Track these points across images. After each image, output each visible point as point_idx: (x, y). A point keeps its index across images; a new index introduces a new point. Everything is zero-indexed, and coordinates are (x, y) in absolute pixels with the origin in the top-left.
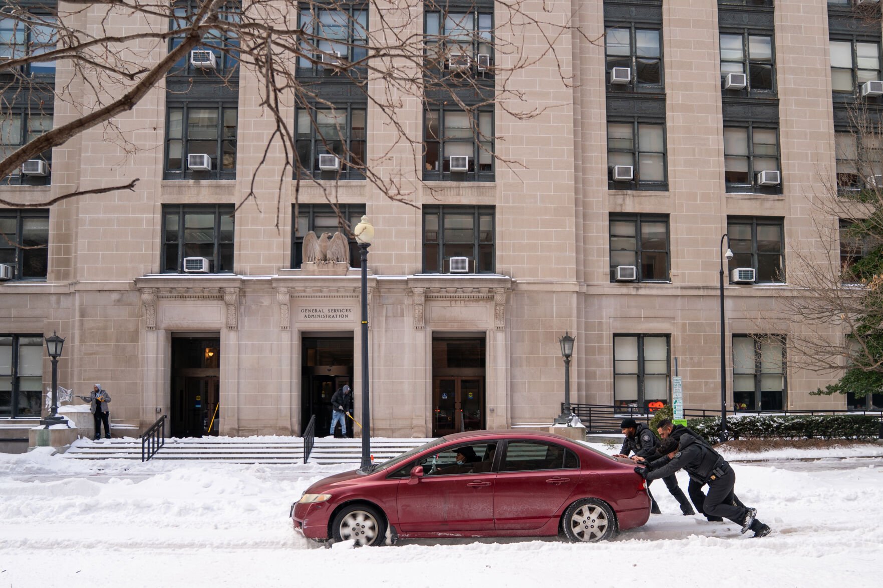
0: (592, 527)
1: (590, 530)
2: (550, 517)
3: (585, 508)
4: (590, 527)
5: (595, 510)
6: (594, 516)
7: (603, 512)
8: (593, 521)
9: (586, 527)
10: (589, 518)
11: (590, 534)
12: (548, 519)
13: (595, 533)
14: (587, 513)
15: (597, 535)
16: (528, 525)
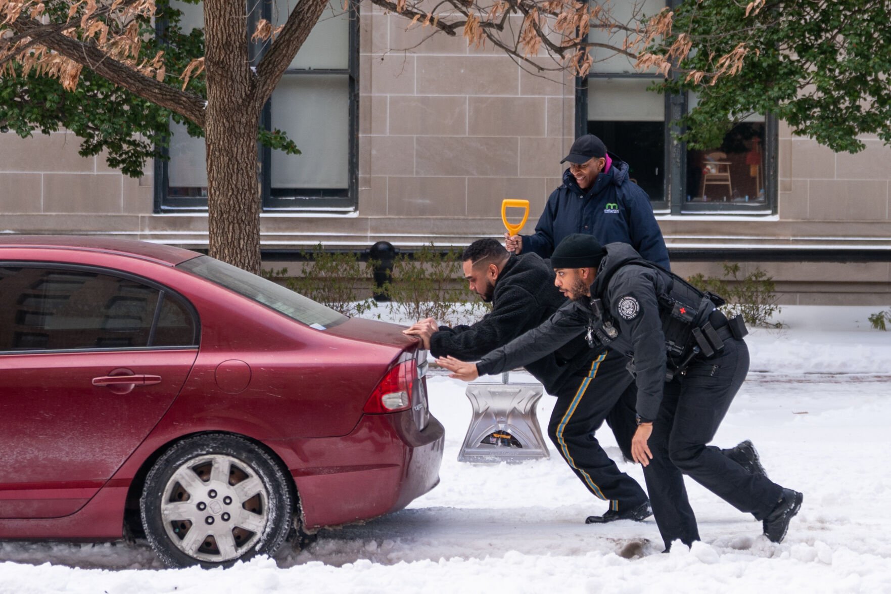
0: (228, 500)
1: (235, 509)
2: (100, 485)
3: (170, 511)
4: (228, 509)
5: (183, 484)
6: (198, 490)
7: (191, 463)
8: (212, 494)
9: (226, 517)
10: (201, 506)
11: (247, 513)
12: (91, 491)
13: (245, 499)
14: (184, 510)
15: (252, 493)
16: (36, 505)
